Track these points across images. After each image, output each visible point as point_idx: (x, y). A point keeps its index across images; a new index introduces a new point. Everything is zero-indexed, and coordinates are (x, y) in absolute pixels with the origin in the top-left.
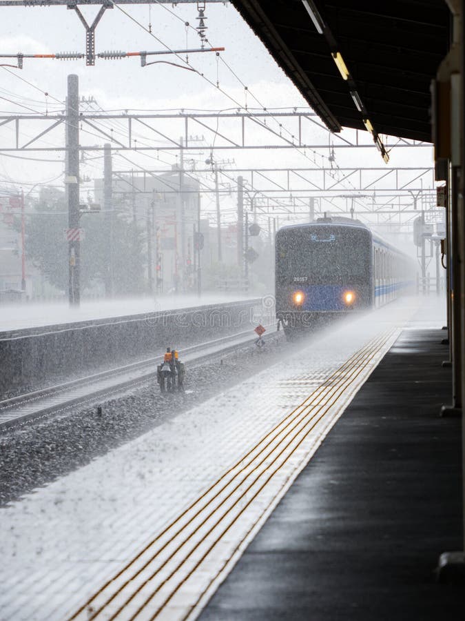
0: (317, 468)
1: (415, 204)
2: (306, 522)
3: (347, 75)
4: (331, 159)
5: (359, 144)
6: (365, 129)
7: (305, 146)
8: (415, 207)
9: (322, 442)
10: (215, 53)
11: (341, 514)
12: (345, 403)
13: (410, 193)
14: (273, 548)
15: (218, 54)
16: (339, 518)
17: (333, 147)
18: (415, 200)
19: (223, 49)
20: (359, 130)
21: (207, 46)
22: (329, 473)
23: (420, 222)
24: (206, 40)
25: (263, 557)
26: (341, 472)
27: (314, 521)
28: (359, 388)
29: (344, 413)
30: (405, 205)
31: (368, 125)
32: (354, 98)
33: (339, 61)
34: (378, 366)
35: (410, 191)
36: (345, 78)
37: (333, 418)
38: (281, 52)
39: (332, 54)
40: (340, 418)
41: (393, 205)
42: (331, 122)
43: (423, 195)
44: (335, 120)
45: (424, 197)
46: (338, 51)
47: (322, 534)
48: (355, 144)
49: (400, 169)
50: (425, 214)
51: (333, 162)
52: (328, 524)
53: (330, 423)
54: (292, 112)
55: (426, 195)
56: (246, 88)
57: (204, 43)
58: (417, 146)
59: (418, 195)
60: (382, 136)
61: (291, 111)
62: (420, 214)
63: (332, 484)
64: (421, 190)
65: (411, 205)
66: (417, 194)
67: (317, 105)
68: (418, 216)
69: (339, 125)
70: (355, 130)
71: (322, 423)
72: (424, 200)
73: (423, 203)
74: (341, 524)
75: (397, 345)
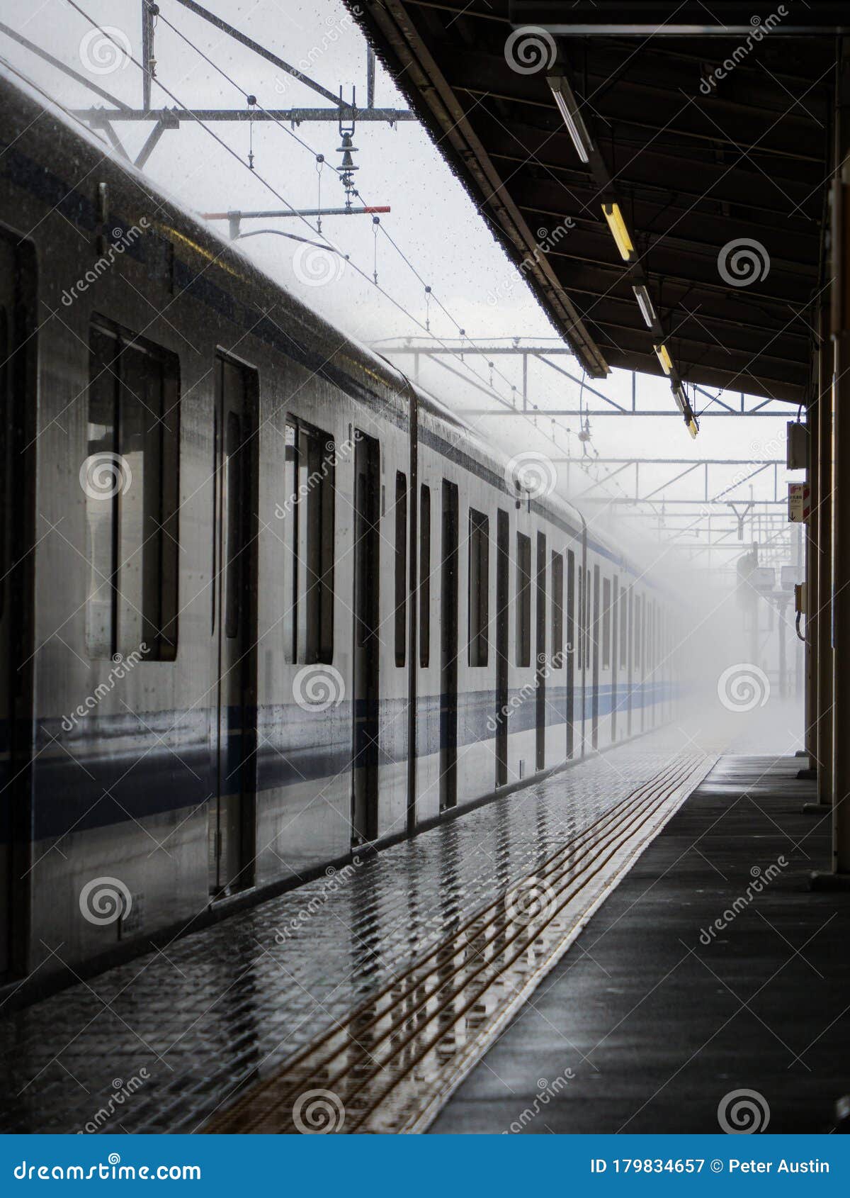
0: (578, 969)
1: (741, 529)
2: (567, 1052)
3: (629, 251)
4: (584, 437)
5: (637, 409)
6: (656, 369)
7: (536, 411)
8: (741, 537)
9: (584, 928)
10: (369, 217)
11: (632, 1040)
12: (622, 867)
13: (730, 510)
14: (510, 1091)
15: (376, 221)
16: (629, 1048)
17: (587, 413)
18: (741, 523)
19: (387, 210)
20: (638, 374)
21: (356, 203)
22: (603, 976)
23: (750, 562)
24: (356, 193)
25: (490, 1106)
26: (628, 974)
27: (585, 1051)
28: (646, 844)
29: (621, 884)
30: (722, 531)
31: (664, 358)
32: (639, 298)
33: (615, 221)
34: (678, 812)
35: (730, 504)
36: (626, 256)
37: (601, 891)
38: (501, 211)
39: (604, 207)
40: (614, 891)
41: (698, 530)
42: (589, 357)
43: (753, 515)
44: (596, 352)
45: (756, 519)
46: (615, 202)
47: (602, 1072)
48: (629, 409)
49: (712, 462)
50: (759, 551)
51: (586, 443)
52: (609, 1056)
53: (595, 897)
54: (511, 347)
55: (759, 515)
56: (428, 290)
57: (352, 198)
58: (753, 413)
59: (745, 514)
60: (688, 388)
61: (509, 344)
62: (750, 551)
63: (612, 994)
64: (752, 504)
65: (733, 531)
66: (743, 512)
67: (565, 320)
68: (746, 554)
69: (603, 362)
70: (630, 373)
71: (581, 898)
72: (756, 526)
73: (753, 530)
74: (633, 1056)
75: (711, 779)
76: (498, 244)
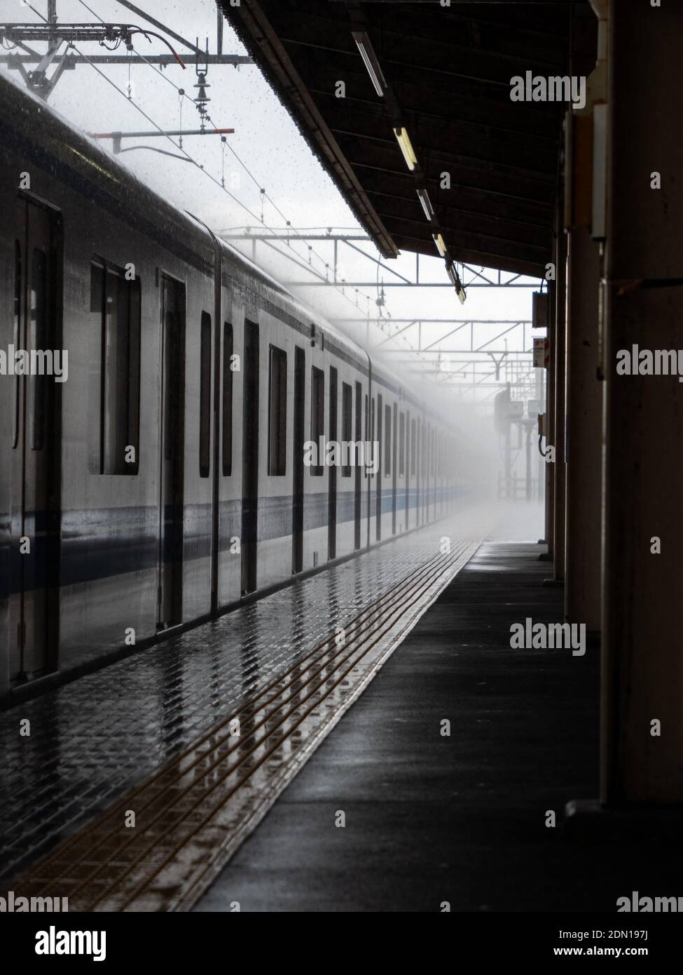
0: (373, 704)
1: (497, 372)
2: (364, 766)
3: (414, 163)
4: (380, 302)
5: (420, 282)
6: (434, 252)
7: (344, 284)
8: (498, 378)
9: (378, 672)
10: (218, 137)
11: (413, 758)
12: (406, 627)
13: (490, 358)
14: (318, 796)
15: (224, 139)
16: (411, 763)
17: (382, 285)
18: (498, 367)
19: (232, 131)
20: (421, 256)
21: (209, 126)
22: (392, 709)
23: (504, 397)
24: (208, 118)
25: (306, 807)
26: (410, 708)
27: (377, 766)
28: (425, 610)
29: (405, 639)
30: (483, 373)
31: (440, 244)
32: (421, 199)
33: (404, 141)
34: (449, 585)
35: (490, 353)
36: (411, 167)
37: (391, 645)
38: (318, 132)
39: (395, 130)
40: (401, 645)
41: (465, 373)
42: (384, 243)
43: (507, 362)
44: (390, 239)
45: (509, 364)
46: (403, 126)
47: (389, 781)
48: (414, 281)
49: (476, 322)
50: (512, 389)
51: (382, 307)
52: (396, 769)
53: (386, 650)
54: (325, 235)
55: (512, 362)
56: (263, 191)
57: (206, 122)
58: (507, 285)
59: (501, 361)
60: (458, 266)
61: (324, 233)
62: (504, 389)
63: (398, 722)
64: (506, 353)
65: (493, 373)
66: (500, 360)
67: (366, 215)
68: (501, 391)
69: (394, 246)
70: (414, 254)
71: (376, 651)
72: (509, 370)
73: (507, 373)
74: (413, 770)
75: (474, 560)
76: (315, 158)
